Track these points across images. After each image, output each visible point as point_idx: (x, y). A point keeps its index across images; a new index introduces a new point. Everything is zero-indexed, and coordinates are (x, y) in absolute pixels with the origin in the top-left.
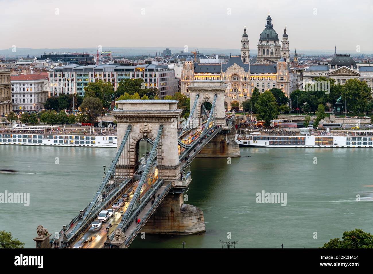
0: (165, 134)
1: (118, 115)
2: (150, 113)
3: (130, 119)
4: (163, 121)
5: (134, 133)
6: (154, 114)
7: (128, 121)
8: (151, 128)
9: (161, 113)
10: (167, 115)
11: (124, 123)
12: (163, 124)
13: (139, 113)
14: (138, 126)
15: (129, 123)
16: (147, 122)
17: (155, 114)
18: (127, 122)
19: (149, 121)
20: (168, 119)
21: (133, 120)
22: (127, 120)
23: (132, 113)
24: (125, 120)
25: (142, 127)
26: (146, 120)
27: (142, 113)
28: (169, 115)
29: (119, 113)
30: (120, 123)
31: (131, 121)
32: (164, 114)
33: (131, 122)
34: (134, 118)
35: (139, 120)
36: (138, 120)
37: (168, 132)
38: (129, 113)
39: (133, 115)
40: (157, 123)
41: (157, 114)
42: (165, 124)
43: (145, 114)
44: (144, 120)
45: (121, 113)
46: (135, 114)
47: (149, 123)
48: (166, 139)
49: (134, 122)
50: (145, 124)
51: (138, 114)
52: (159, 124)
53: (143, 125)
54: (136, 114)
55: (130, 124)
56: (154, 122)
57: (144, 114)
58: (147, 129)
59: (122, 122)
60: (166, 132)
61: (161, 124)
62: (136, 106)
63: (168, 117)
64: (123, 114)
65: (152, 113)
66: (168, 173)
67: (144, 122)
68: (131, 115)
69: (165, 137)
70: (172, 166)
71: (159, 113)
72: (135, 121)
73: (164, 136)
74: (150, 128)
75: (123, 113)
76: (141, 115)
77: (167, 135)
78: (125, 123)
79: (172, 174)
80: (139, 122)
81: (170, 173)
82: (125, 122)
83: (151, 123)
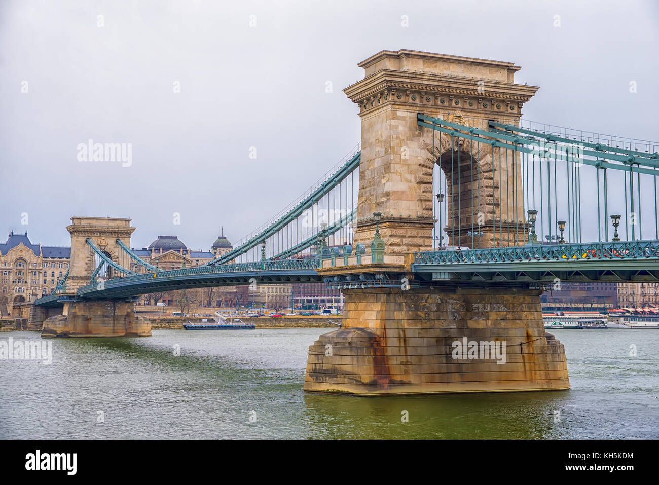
1: (399, 82)
3: (421, 97)
4: (495, 109)
7: (417, 101)
9: (498, 87)
10: (511, 94)
11: (407, 108)
12: (496, 117)
13: (451, 82)
14: (440, 117)
15: (418, 109)
16: (463, 110)
18: (415, 106)
19: (465, 106)
20: (507, 106)
21: (429, 100)
22: (414, 99)
23: (434, 80)
24: (410, 100)
26: (457, 103)
28: (514, 95)
29: (402, 77)
30: (397, 107)
31: (425, 102)
32: (506, 91)
33: (424, 106)
34: (433, 98)
35: (443, 102)
36: (439, 103)
38: (428, 79)
39: (434, 86)
40: (483, 115)
43: (464, 87)
44: (453, 104)
45: (407, 77)
46: (440, 84)
47: (465, 113)
49: (431, 106)
50: (459, 113)
51: (446, 85)
52: (487, 116)
53: (451, 117)
54: (444, 84)
55: (421, 110)
56: (474, 111)
57: (461, 86)
59: (404, 104)
61: (490, 116)
62: (436, 67)
64: (413, 81)
67: (455, 109)
68: (430, 86)
71: (495, 87)
72: (432, 103)
75: (412, 78)
76: (453, 88)
78: (411, 108)
80: (441, 108)
81: (515, 241)
82: (410, 105)
83: (469, 114)
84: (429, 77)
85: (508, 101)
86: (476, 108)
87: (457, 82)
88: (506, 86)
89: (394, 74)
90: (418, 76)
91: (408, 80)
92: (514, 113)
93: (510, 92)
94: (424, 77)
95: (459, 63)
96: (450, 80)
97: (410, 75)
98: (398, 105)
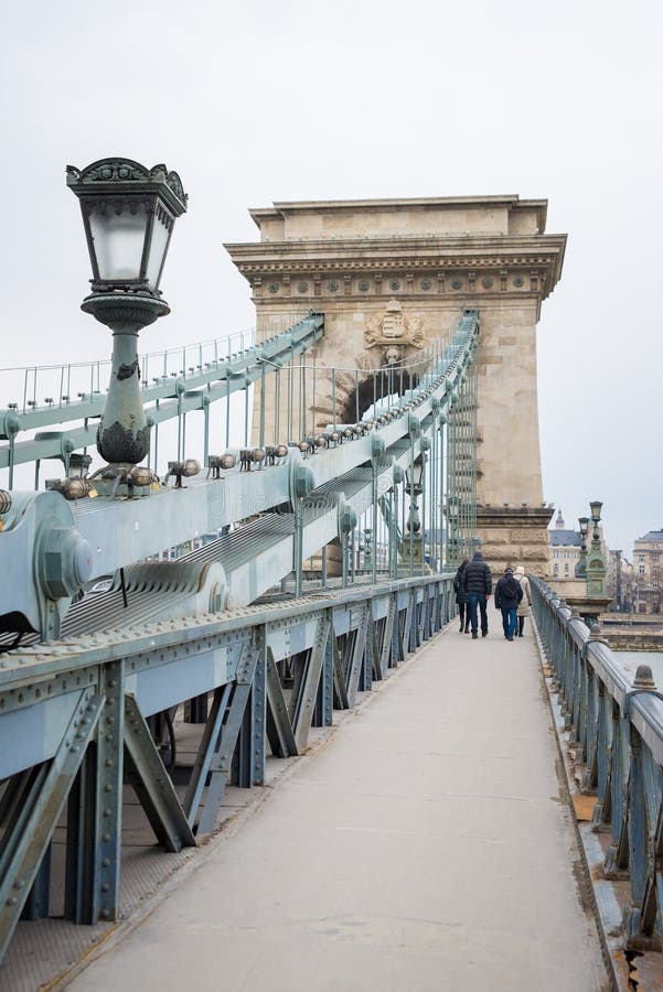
0: (488, 354)
1: (261, 263)
2: (417, 248)
3: (317, 285)
4: (480, 289)
5: (336, 351)
6: (436, 253)
7: (310, 293)
8: (421, 323)
9: (471, 247)
10: (503, 256)
11: (289, 307)
12: (482, 303)
13: (364, 250)
14: (358, 317)
15: (310, 307)
16: (403, 298)
17: (444, 253)
18: (306, 301)
19: (410, 291)
20: (504, 280)
21: (333, 288)
22: (303, 290)
23: (330, 250)
24: (295, 293)
25: (376, 322)
26: (395, 287)
27: (376, 249)
28: (511, 256)
29: (264, 253)
30: (269, 307)
31: (325, 293)
32: (490, 252)
33: (322, 300)
34: (339, 283)
35: (364, 289)
36: (356, 291)
37: (503, 342)
38: (317, 251)
39: (332, 261)
40: (452, 303)
41: (450, 253)
42: (488, 303)
43: (394, 255)
44: (387, 289)
45: (275, 252)
46: (343, 256)
47: (408, 304)
48: (493, 375)
49: (339, 299)
50: (394, 305)
51: (356, 255)
52: (460, 304)
53: (380, 315)
54: (349, 255)
55: (316, 308)
56: (432, 298)
57: (388, 254)
58: (398, 330)
59: (281, 301)
60: (492, 342)
61: (470, 304)
63: (506, 267)
64: (285, 257)
65: (427, 248)
66: (503, 543)
67: (387, 298)
68: (324, 261)
69: (490, 368)
70: (524, 510)
71: (463, 246)
72: (340, 292)
73: (484, 361)
74: (414, 327)
75: (283, 252)
76: (373, 260)
77: (500, 360)
78: (296, 307)
79: (526, 549)
80: (361, 299)
81: (513, 543)
82: (295, 301)
83: (420, 304)
84: (317, 247)
85: (504, 269)
86: (436, 293)
87: (377, 248)
88: (488, 242)
89: (246, 249)
90: (294, 248)
91: (276, 257)
92: (524, 293)
93: (500, 251)
94: (308, 247)
95: (399, 211)
96: (361, 246)
97: (277, 248)
98: (269, 304)
